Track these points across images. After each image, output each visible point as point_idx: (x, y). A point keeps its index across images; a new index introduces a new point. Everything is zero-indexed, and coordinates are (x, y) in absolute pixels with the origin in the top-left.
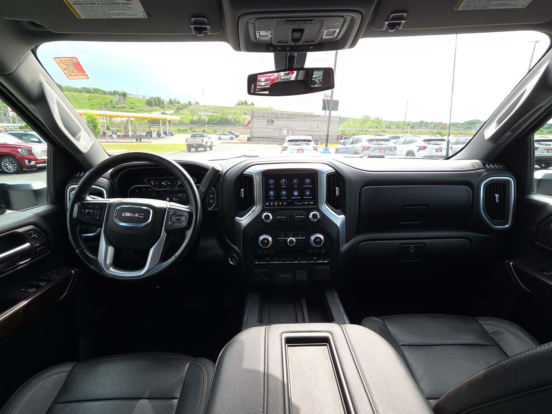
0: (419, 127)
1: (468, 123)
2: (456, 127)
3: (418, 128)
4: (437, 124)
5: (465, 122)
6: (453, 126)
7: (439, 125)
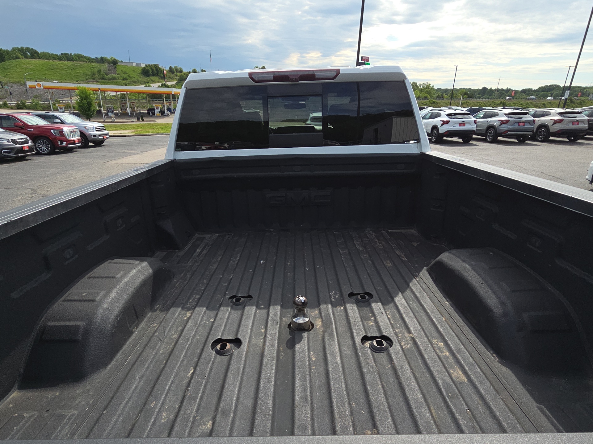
0: (480, 95)
1: (543, 89)
4: (504, 92)
5: (540, 88)
6: (524, 94)
7: (506, 93)
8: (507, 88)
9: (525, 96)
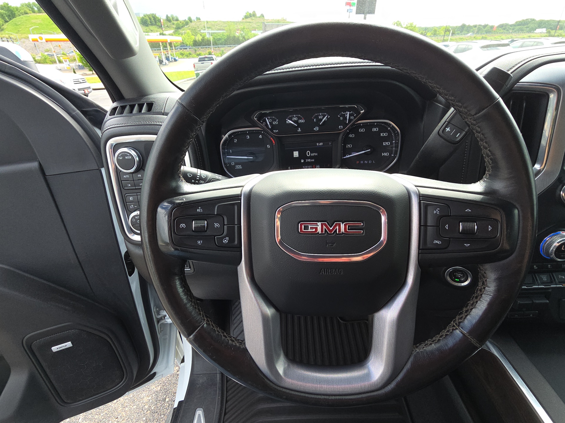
0: (459, 32)
1: (520, 23)
2: (504, 29)
3: (458, 34)
6: (500, 29)
7: (483, 29)
8: (485, 24)
9: (502, 31)
